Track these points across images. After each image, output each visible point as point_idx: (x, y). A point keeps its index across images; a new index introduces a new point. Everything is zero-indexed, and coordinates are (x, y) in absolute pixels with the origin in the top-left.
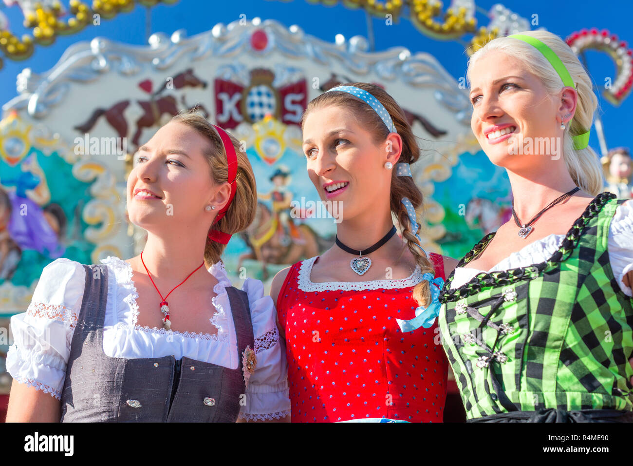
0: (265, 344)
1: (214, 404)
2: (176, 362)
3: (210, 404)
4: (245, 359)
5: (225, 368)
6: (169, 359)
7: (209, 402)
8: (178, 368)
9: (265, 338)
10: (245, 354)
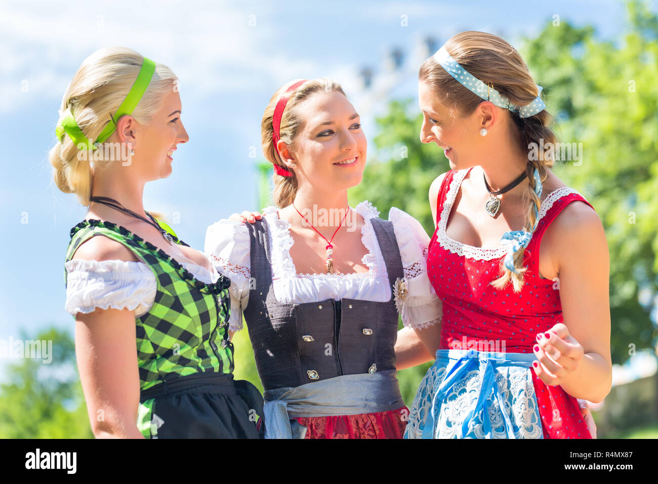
0: (413, 273)
1: (372, 332)
2: (337, 302)
3: (368, 333)
4: (396, 290)
5: (378, 302)
6: (330, 301)
7: (367, 332)
8: (338, 307)
9: (412, 269)
10: (396, 287)
